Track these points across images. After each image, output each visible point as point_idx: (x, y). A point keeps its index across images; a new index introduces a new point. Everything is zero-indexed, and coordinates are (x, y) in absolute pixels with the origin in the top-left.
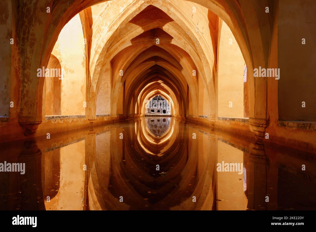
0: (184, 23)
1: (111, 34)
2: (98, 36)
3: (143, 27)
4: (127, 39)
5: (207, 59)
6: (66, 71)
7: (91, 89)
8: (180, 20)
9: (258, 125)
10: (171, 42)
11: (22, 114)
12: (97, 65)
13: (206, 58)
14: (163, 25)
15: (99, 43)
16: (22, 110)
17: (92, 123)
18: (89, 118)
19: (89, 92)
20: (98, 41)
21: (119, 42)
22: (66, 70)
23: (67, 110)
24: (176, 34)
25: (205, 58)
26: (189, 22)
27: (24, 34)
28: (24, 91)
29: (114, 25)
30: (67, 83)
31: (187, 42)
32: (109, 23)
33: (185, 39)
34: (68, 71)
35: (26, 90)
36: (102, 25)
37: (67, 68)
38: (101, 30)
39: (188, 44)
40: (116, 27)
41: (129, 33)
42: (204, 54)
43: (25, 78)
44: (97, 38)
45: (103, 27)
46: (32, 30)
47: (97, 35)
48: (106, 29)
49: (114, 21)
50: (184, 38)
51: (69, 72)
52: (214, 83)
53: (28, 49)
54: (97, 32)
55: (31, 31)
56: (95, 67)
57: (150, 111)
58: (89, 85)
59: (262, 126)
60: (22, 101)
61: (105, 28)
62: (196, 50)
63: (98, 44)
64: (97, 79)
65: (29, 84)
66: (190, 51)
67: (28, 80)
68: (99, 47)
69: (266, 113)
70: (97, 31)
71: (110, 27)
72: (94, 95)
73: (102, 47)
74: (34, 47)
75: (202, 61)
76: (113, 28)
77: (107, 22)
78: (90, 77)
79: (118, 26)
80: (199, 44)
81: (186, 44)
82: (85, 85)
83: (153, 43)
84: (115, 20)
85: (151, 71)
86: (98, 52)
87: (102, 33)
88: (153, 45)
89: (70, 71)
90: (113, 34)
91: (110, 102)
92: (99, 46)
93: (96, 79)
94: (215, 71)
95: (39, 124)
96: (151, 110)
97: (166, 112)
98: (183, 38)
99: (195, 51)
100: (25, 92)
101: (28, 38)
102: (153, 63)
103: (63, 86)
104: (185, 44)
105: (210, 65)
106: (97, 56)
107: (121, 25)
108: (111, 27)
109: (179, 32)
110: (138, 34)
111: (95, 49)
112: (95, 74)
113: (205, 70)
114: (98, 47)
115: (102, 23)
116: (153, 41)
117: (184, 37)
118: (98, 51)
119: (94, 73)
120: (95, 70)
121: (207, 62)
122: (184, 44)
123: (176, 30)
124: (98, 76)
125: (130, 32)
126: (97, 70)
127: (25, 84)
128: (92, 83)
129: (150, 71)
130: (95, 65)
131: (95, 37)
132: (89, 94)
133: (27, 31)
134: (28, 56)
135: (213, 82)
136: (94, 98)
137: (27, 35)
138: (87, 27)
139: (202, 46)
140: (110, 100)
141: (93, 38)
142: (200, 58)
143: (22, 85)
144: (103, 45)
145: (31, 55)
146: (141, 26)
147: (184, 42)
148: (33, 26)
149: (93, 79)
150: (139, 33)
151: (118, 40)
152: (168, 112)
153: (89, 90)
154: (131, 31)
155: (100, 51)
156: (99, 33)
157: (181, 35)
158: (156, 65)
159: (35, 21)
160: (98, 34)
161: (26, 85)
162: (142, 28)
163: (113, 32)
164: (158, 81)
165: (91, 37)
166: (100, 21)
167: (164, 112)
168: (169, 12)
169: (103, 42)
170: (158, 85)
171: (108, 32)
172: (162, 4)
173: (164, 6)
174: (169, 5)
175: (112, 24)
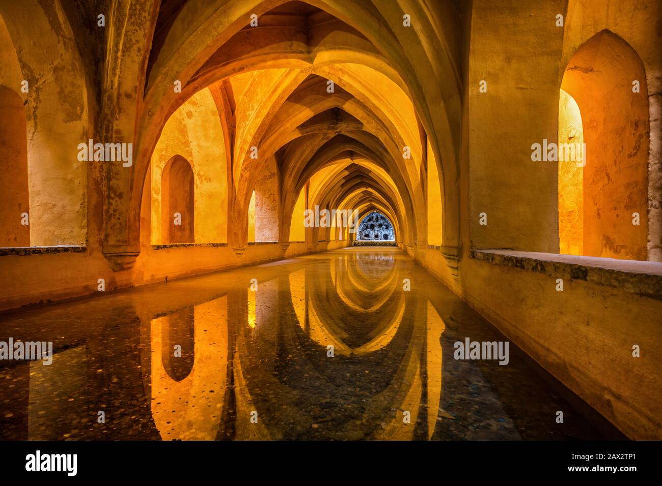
0: (368, 99)
1: (259, 121)
2: (243, 126)
3: (312, 108)
4: (288, 127)
5: (410, 153)
6: (200, 179)
7: (236, 205)
9: (448, 257)
10: (362, 129)
11: (107, 243)
12: (243, 168)
14: (344, 104)
16: (107, 236)
17: (240, 254)
18: (234, 247)
19: (234, 210)
20: (243, 132)
22: (200, 177)
26: (375, 96)
28: (110, 210)
29: (262, 108)
30: (202, 197)
32: (256, 106)
33: (377, 123)
34: (203, 178)
35: (112, 209)
36: (247, 109)
37: (201, 175)
39: (381, 129)
40: (265, 112)
43: (111, 192)
44: (242, 129)
45: (249, 112)
46: (117, 126)
47: (242, 124)
48: (253, 114)
49: (262, 103)
50: (375, 120)
51: (205, 182)
52: (423, 190)
54: (241, 120)
56: (242, 171)
57: (363, 236)
58: (232, 198)
59: (453, 257)
60: (107, 223)
64: (246, 189)
65: (116, 201)
66: (385, 140)
68: (246, 142)
69: (459, 238)
70: (241, 118)
72: (242, 213)
73: (249, 142)
76: (262, 112)
77: (254, 105)
78: (235, 186)
79: (268, 110)
81: (379, 130)
82: (227, 198)
83: (337, 131)
84: (264, 100)
85: (348, 173)
86: (244, 149)
87: (248, 122)
88: (337, 134)
89: (205, 179)
90: (263, 122)
91: (277, 223)
93: (244, 189)
94: (425, 171)
95: (137, 255)
96: (364, 234)
97: (389, 237)
98: (373, 121)
99: (393, 140)
100: (111, 212)
102: (347, 162)
103: (196, 201)
105: (415, 162)
106: (243, 155)
107: (273, 106)
108: (259, 112)
110: (304, 120)
111: (240, 146)
112: (242, 183)
113: (409, 169)
114: (243, 143)
115: (247, 106)
116: (336, 128)
118: (244, 147)
119: (240, 180)
120: (242, 176)
123: (362, 110)
124: (246, 184)
125: (292, 117)
126: (244, 176)
127: (111, 201)
128: (237, 196)
129: (346, 173)
130: (241, 168)
131: (240, 128)
132: (234, 212)
138: (227, 113)
139: (400, 132)
140: (277, 221)
141: (237, 129)
142: (400, 152)
143: (106, 202)
144: (250, 139)
146: (308, 107)
147: (376, 128)
148: (117, 119)
149: (239, 189)
150: (307, 116)
151: (275, 130)
152: (392, 238)
153: (233, 206)
154: (294, 115)
156: (244, 121)
157: (370, 118)
158: (353, 165)
159: (120, 113)
161: (113, 202)
162: (311, 110)
163: (262, 119)
164: (366, 188)
165: (235, 127)
166: (245, 103)
167: (386, 237)
168: (342, 82)
169: (251, 134)
170: (370, 195)
171: (255, 119)
172: (328, 71)
173: (332, 74)
174: (340, 72)
175: (260, 106)
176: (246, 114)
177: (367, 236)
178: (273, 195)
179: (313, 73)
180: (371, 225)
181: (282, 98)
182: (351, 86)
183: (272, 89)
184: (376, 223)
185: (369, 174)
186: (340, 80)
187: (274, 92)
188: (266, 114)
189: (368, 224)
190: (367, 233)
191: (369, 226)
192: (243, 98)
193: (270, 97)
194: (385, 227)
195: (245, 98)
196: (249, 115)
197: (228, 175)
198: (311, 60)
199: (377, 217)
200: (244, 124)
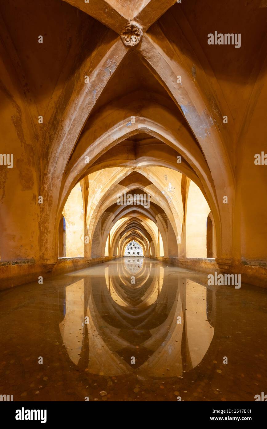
0: (160, 185)
1: (103, 194)
8: (157, 182)
11: (44, 257)
12: (92, 218)
15: (94, 201)
16: (43, 254)
18: (86, 259)
20: (92, 200)
22: (69, 222)
23: (70, 253)
26: (164, 184)
30: (70, 233)
32: (102, 186)
33: (160, 197)
34: (71, 223)
35: (46, 239)
36: (96, 187)
38: (95, 191)
40: (107, 189)
42: (175, 208)
45: (97, 189)
47: (92, 195)
48: (100, 190)
49: (106, 185)
54: (92, 193)
55: (50, 195)
56: (91, 220)
57: (127, 253)
58: (86, 234)
60: (43, 247)
62: (168, 205)
65: (48, 235)
66: (163, 206)
70: (92, 191)
71: (102, 189)
72: (90, 241)
73: (96, 204)
74: (51, 207)
77: (100, 185)
78: (87, 228)
79: (109, 188)
80: (171, 201)
82: (84, 234)
84: (107, 183)
86: (93, 208)
87: (97, 194)
90: (105, 194)
92: (93, 203)
97: (140, 253)
100: (45, 241)
101: (47, 200)
103: (67, 235)
104: (160, 201)
106: (92, 212)
107: (111, 187)
108: (104, 189)
109: (155, 191)
110: (122, 194)
111: (91, 206)
112: (91, 226)
114: (93, 205)
115: (96, 186)
117: (159, 195)
119: (90, 224)
120: (91, 222)
124: (93, 226)
128: (88, 232)
130: (90, 218)
131: (91, 197)
133: (46, 195)
136: (90, 243)
137: (46, 197)
138: (84, 189)
139: (173, 202)
141: (89, 198)
142: (172, 212)
143: (43, 235)
147: (159, 199)
148: (51, 190)
149: (89, 229)
151: (108, 199)
154: (118, 191)
155: (94, 207)
156: (93, 193)
159: (53, 187)
166: (94, 184)
167: (138, 253)
168: (149, 176)
169: (97, 201)
171: (101, 193)
173: (144, 172)
174: (148, 171)
175: (104, 186)
177: (129, 253)
179: (135, 170)
181: (117, 182)
183: (112, 178)
184: (133, 247)
186: (148, 174)
188: (107, 190)
190: (129, 251)
191: (130, 248)
192: (93, 182)
193: (110, 182)
194: (138, 248)
196: (97, 191)
197: (84, 221)
199: (134, 244)
200: (94, 195)
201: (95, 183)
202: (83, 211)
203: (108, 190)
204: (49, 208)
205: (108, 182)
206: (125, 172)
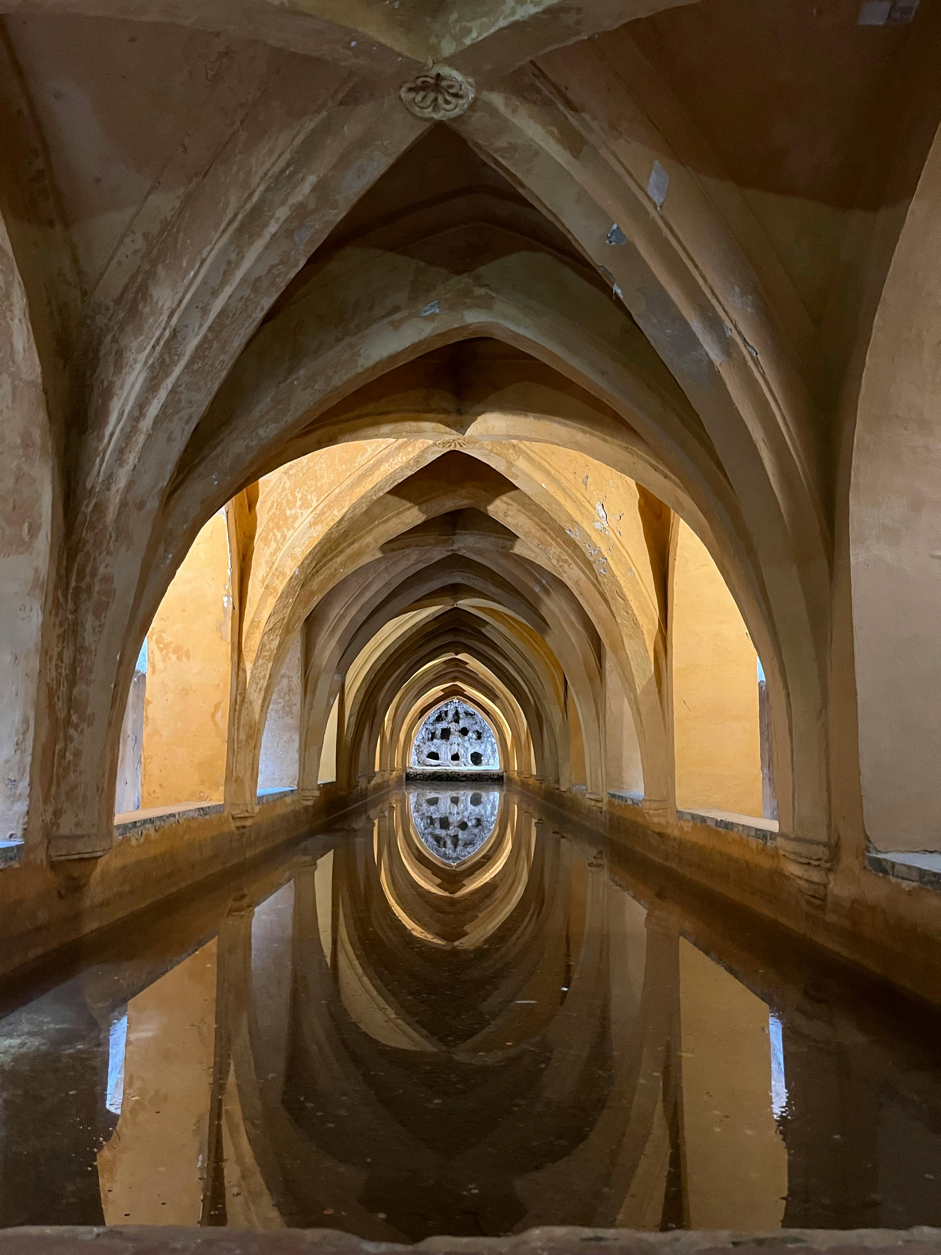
0: (560, 505)
1: (319, 533)
2: (276, 538)
3: (424, 507)
4: (368, 543)
5: (635, 615)
6: (161, 650)
7: (244, 712)
8: (547, 493)
9: (805, 861)
10: (512, 548)
11: (57, 829)
12: (267, 629)
13: (632, 611)
14: (490, 502)
15: (278, 559)
16: (57, 814)
17: (244, 827)
18: (234, 813)
19: (239, 723)
20: (273, 554)
21: (344, 554)
22: (163, 646)
23: (161, 786)
24: (533, 531)
25: (627, 612)
26: (575, 501)
27: (81, 577)
28: (68, 754)
29: (329, 507)
30: (166, 693)
31: (567, 557)
32: (315, 501)
33: (562, 548)
35: (71, 750)
36: (288, 501)
37: (166, 641)
38: (286, 518)
39: (570, 561)
40: (337, 514)
41: (378, 526)
42: (624, 599)
43: (72, 711)
44: (274, 545)
45: (293, 511)
47: (272, 534)
48: (306, 517)
49: (333, 495)
50: (557, 543)
52: (660, 692)
53: (89, 621)
54: (272, 524)
55: (102, 570)
56: (263, 637)
57: (424, 757)
58: (238, 697)
59: (817, 863)
60: (58, 785)
61: (302, 514)
62: (597, 584)
63: (274, 563)
64: (267, 676)
65: (82, 731)
66: (577, 583)
67: (82, 718)
68: (280, 573)
69: (829, 826)
70: (271, 519)
71: (318, 511)
72: (254, 730)
73: (289, 573)
74: (105, 617)
75: (619, 620)
76: (328, 514)
77: (309, 497)
78: (244, 671)
79: (345, 510)
80: (608, 568)
81: (566, 561)
82: (228, 697)
83: (451, 548)
84: (337, 491)
86: (275, 588)
87: (292, 531)
88: (450, 553)
90: (327, 534)
91: (296, 744)
92: (276, 569)
93: (265, 675)
94: (663, 653)
96: (426, 752)
97: (484, 760)
98: (553, 543)
99: (595, 586)
100: (69, 757)
101: (89, 590)
102: (443, 604)
104: (561, 563)
105: (645, 632)
106: (272, 602)
107: (354, 507)
108: (323, 513)
109: (541, 524)
110: (403, 529)
111: (263, 581)
112: (260, 662)
113: (630, 646)
114: (274, 574)
116: (450, 542)
117: (558, 539)
118: (275, 585)
119: (257, 658)
120: (263, 645)
121: (636, 623)
122: (558, 561)
123: (531, 519)
124: (270, 665)
125: (379, 524)
126: (267, 647)
127: (71, 732)
128: (248, 691)
130: (262, 630)
131: (265, 540)
132: (238, 729)
133: (88, 570)
134: (87, 644)
135: (657, 689)
136: (252, 740)
137: (88, 579)
138: (238, 507)
139: (617, 573)
140: (296, 738)
141: (257, 543)
142: (611, 611)
143: (62, 734)
144: (291, 568)
145: (95, 641)
146: (416, 504)
147: (559, 556)
148: (109, 554)
149: (253, 676)
150: (409, 523)
151: (340, 549)
152: (491, 761)
153: (237, 713)
154: (383, 519)
155: (281, 585)
156: (279, 528)
157: (549, 534)
158: (455, 610)
160: (276, 531)
161: (75, 734)
162: (420, 510)
163: (326, 529)
164: (457, 654)
165: (252, 537)
166: (284, 487)
167: (476, 758)
168: (513, 470)
169: (293, 557)
170: (457, 665)
171: (310, 527)
172: (489, 448)
173: (496, 454)
174: (512, 452)
175: (325, 503)
176: (285, 515)
177: (434, 756)
178: (289, 677)
179: (458, 448)
180: (443, 730)
181: (380, 490)
182: (531, 479)
183: (360, 472)
184: (453, 727)
185: (483, 630)
186: (511, 464)
187: (363, 477)
188: (337, 519)
189: (436, 729)
190: (433, 749)
191: (438, 732)
192: (280, 479)
193: (352, 486)
194: (474, 736)
195: (285, 479)
196: (296, 517)
197: (233, 644)
198: (461, 427)
199: (457, 713)
200: (279, 535)
201: (287, 485)
202: (227, 602)
203: (344, 516)
204: (97, 623)
205: (343, 486)
206: (417, 452)
